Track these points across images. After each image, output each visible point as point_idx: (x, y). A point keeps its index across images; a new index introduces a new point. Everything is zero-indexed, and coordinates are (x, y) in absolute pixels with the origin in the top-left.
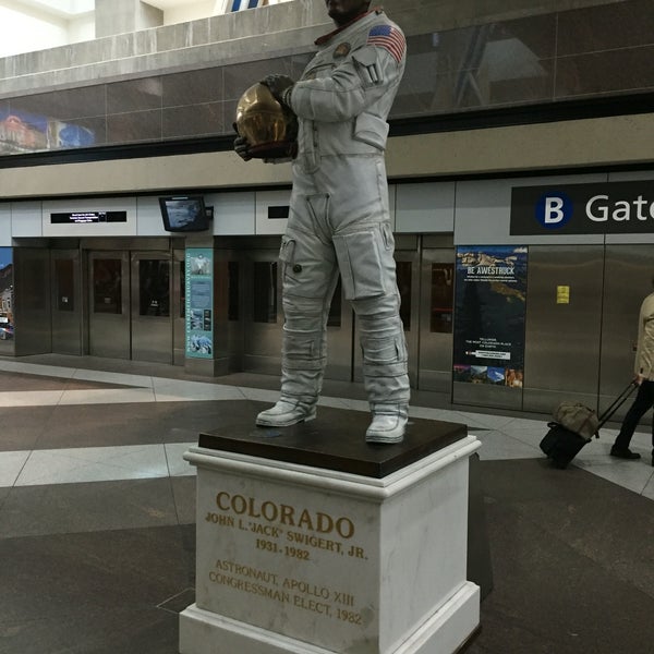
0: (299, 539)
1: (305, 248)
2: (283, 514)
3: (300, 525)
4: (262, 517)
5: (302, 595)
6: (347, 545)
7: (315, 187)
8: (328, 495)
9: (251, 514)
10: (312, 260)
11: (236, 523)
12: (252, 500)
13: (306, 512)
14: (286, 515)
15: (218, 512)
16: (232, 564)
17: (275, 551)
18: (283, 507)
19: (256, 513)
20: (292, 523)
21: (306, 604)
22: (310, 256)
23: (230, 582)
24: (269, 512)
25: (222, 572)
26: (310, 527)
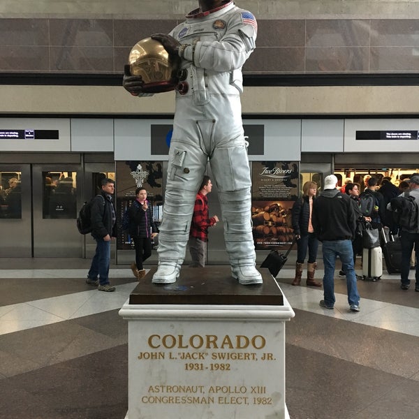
0: (222, 356)
1: (193, 156)
2: (208, 342)
3: (222, 347)
4: (190, 347)
5: (224, 395)
6: (260, 354)
7: (204, 115)
8: (245, 322)
9: (181, 346)
10: (196, 164)
11: (167, 356)
12: (181, 337)
13: (227, 337)
14: (211, 341)
15: (150, 350)
16: (163, 387)
17: (202, 369)
18: (208, 337)
19: (183, 345)
20: (216, 346)
21: (229, 400)
22: (196, 162)
23: (161, 400)
24: (196, 342)
25: (154, 395)
26: (231, 347)
